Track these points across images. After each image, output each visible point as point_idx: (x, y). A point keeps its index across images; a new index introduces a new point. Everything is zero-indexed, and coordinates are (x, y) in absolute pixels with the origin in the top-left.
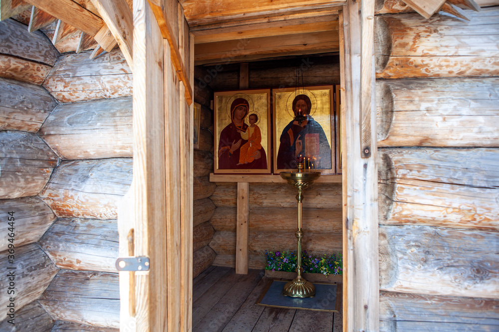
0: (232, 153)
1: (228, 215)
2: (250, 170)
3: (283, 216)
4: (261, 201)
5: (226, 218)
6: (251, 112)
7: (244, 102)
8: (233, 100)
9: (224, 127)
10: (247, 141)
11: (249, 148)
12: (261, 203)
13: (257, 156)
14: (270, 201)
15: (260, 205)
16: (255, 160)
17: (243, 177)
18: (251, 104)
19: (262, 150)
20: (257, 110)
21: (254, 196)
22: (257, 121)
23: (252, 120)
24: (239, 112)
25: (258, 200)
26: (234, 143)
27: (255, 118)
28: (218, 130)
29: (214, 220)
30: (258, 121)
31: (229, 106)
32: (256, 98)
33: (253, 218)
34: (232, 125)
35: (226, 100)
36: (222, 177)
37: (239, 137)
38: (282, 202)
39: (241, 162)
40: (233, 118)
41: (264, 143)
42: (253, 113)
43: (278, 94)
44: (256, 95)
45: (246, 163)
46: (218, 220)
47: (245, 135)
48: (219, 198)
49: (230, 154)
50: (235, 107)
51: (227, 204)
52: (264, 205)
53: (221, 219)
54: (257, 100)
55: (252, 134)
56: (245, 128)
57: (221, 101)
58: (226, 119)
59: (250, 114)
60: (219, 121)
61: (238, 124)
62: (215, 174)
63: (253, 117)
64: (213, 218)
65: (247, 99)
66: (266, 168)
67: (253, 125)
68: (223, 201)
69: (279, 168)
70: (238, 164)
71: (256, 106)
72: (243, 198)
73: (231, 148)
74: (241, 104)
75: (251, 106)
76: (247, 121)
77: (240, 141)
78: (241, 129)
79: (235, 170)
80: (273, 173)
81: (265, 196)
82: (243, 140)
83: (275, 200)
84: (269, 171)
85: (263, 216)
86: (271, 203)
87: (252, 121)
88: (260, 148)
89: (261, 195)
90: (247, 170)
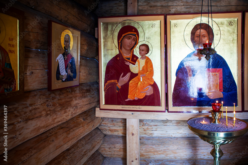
0: (120, 88)
1: (117, 145)
2: (141, 107)
3: (176, 147)
4: (152, 132)
5: (115, 148)
6: (141, 41)
7: (134, 30)
8: (120, 27)
9: (110, 58)
10: (136, 75)
11: (139, 83)
12: (151, 134)
13: (149, 91)
14: (161, 132)
15: (151, 135)
16: (146, 96)
17: (132, 114)
18: (141, 32)
19: (155, 86)
20: (148, 40)
21: (144, 127)
22: (148, 52)
23: (143, 50)
24: (127, 42)
25: (148, 132)
26: (123, 77)
27: (146, 49)
28: (104, 61)
29: (102, 149)
30: (150, 52)
31: (116, 34)
32: (147, 26)
33: (144, 149)
34: (119, 56)
35: (112, 28)
36: (109, 112)
37: (127, 70)
38: (173, 134)
39: (130, 98)
40: (121, 48)
41: (158, 78)
42: (144, 43)
43: (173, 22)
44: (147, 22)
45: (136, 99)
46: (107, 149)
47: (134, 68)
48: (108, 128)
49: (118, 89)
50: (123, 35)
51: (116, 133)
52: (154, 135)
53: (110, 148)
54: (149, 28)
55: (143, 67)
56: (134, 59)
57: (106, 29)
58: (112, 50)
59: (140, 44)
60: (104, 51)
61: (126, 55)
62: (101, 109)
63: (143, 48)
64: (102, 146)
65: (136, 26)
66: (159, 104)
67: (143, 57)
68: (111, 130)
69: (174, 105)
70: (127, 100)
71: (147, 35)
72: (133, 134)
73: (118, 81)
74: (129, 33)
75: (141, 35)
76: (137, 52)
77: (128, 75)
78: (130, 61)
79: (123, 106)
80: (168, 110)
81: (156, 127)
82: (132, 73)
83: (167, 132)
84: (163, 108)
85: (154, 147)
86: (161, 134)
87: (143, 52)
88: (152, 83)
89: (151, 126)
90: (138, 107)
